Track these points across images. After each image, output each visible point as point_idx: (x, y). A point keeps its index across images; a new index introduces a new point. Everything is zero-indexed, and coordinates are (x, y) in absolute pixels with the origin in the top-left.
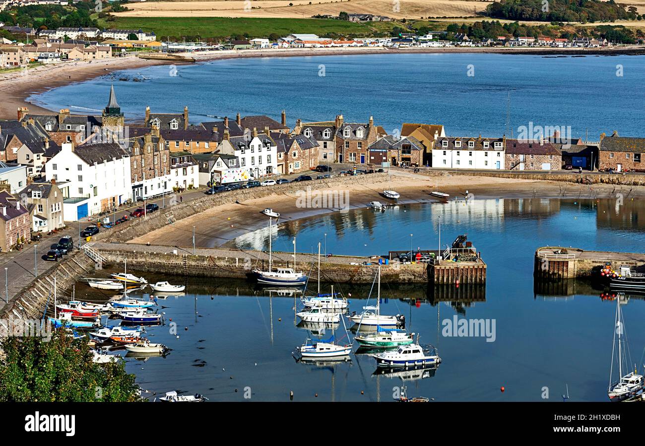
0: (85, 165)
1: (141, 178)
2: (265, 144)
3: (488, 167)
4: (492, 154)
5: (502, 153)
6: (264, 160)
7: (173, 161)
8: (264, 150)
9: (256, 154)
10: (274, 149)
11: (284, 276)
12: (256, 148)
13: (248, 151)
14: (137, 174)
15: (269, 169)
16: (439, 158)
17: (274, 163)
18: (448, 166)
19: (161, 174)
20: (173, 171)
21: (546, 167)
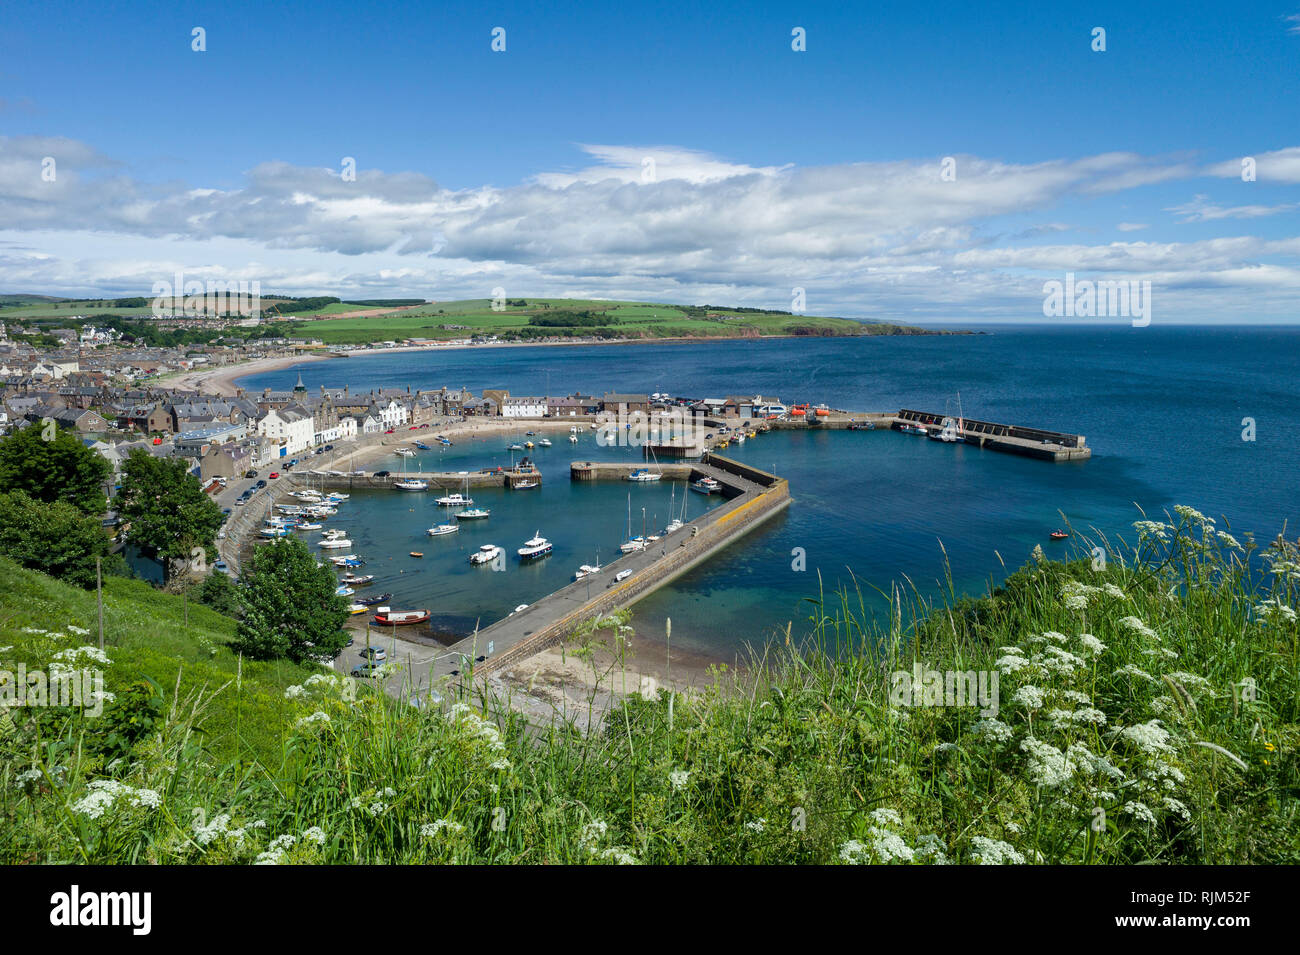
0: (283, 422)
1: (320, 430)
2: (399, 406)
3: (537, 415)
4: (540, 407)
5: (546, 407)
6: (398, 414)
7: (341, 418)
8: (398, 409)
9: (393, 412)
10: (404, 409)
11: (415, 486)
12: (393, 409)
13: (388, 411)
14: (318, 427)
15: (401, 421)
16: (506, 411)
17: (405, 418)
18: (513, 415)
19: (333, 427)
20: (340, 425)
21: (573, 414)
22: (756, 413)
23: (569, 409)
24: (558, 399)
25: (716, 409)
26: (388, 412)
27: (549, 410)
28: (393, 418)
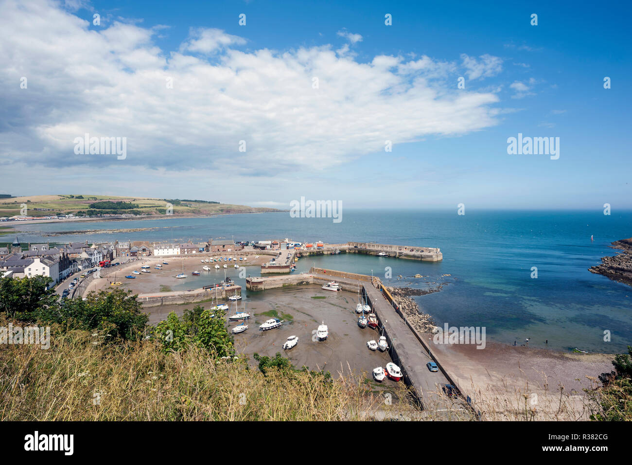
3: (174, 254)
4: (176, 250)
5: (179, 249)
6: (98, 258)
8: (98, 255)
9: (96, 256)
10: (101, 254)
13: (93, 256)
16: (156, 252)
17: (101, 260)
18: (160, 255)
21: (194, 252)
22: (288, 247)
23: (192, 249)
24: (185, 244)
25: (268, 247)
26: (93, 258)
27: (181, 251)
28: (96, 260)
